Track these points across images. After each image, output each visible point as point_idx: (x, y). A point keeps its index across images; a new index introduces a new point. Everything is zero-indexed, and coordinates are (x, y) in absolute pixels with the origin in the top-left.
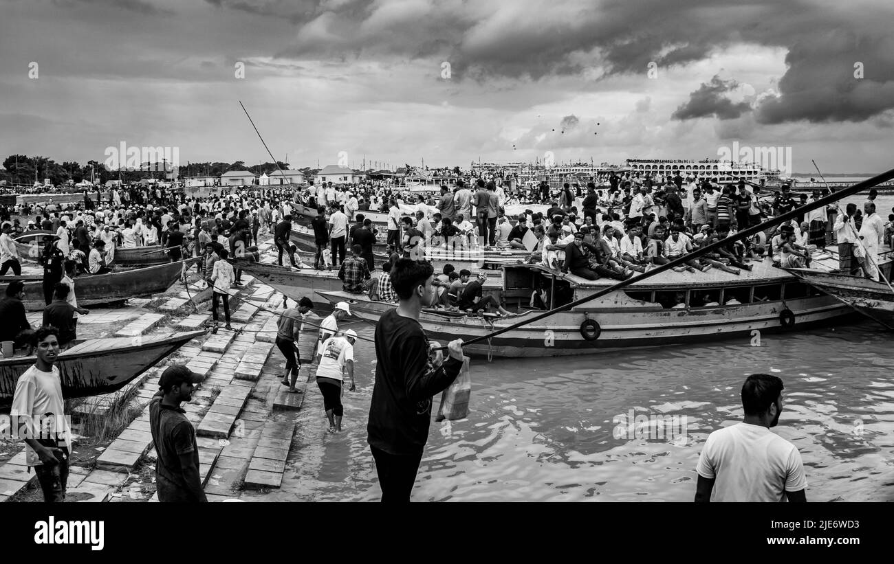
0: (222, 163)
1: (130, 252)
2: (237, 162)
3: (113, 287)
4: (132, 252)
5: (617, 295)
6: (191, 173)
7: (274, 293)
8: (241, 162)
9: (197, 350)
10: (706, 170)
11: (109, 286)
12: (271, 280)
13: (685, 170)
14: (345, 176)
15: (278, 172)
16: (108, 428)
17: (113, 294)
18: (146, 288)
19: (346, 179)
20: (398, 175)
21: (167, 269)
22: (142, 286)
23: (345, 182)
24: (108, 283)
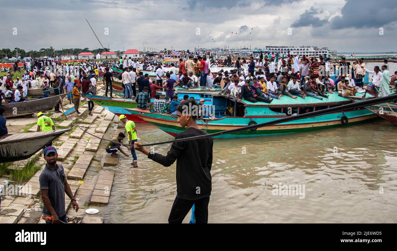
0: (78, 49)
1: (34, 91)
2: (86, 48)
3: (26, 108)
4: (36, 91)
5: (266, 110)
6: (64, 53)
7: (104, 109)
8: (87, 48)
9: (67, 137)
10: (303, 51)
11: (24, 107)
12: (102, 104)
13: (293, 51)
14: (136, 54)
15: (105, 53)
16: (24, 177)
17: (27, 111)
18: (43, 108)
19: (136, 56)
20: (160, 54)
21: (52, 99)
22: (41, 107)
23: (136, 57)
24: (24, 106)
